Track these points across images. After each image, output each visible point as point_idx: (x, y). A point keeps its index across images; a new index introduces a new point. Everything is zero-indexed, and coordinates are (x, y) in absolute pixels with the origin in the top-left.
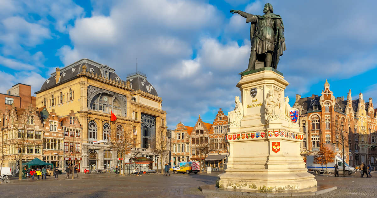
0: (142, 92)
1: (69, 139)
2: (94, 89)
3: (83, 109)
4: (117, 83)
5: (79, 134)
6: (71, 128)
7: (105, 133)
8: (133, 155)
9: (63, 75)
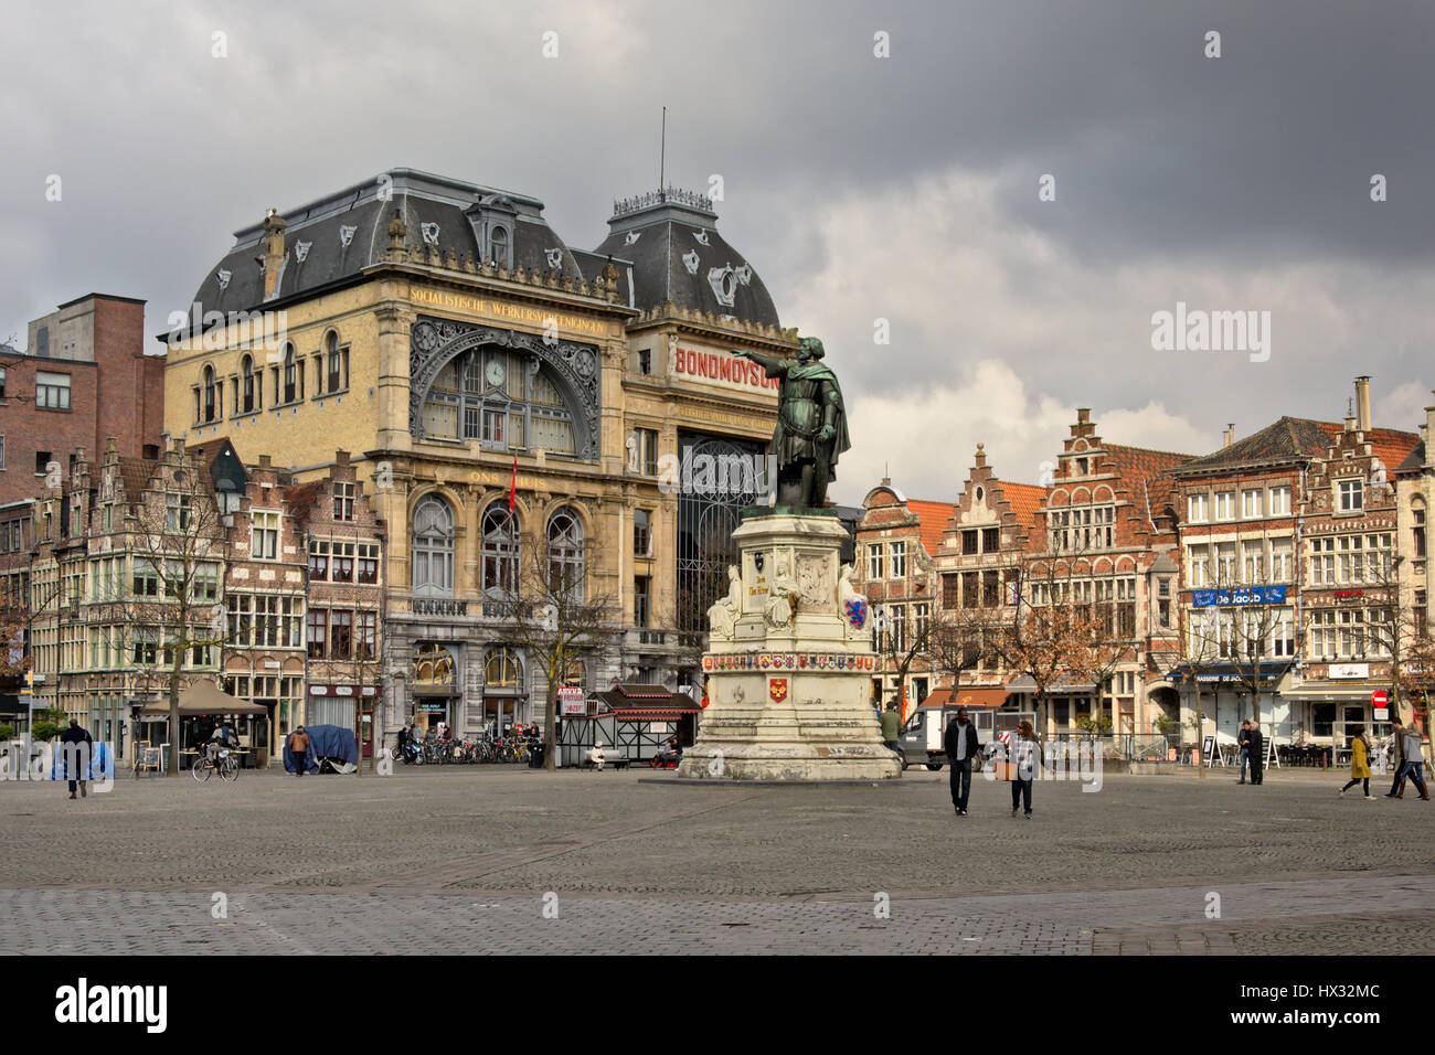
0: (685, 312)
1: (332, 596)
2: (442, 334)
3: (387, 439)
4: (553, 283)
5: (371, 567)
6: (337, 538)
7: (490, 553)
8: (629, 672)
9: (299, 255)
